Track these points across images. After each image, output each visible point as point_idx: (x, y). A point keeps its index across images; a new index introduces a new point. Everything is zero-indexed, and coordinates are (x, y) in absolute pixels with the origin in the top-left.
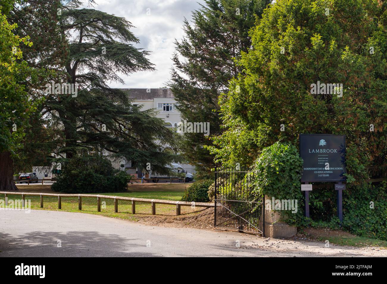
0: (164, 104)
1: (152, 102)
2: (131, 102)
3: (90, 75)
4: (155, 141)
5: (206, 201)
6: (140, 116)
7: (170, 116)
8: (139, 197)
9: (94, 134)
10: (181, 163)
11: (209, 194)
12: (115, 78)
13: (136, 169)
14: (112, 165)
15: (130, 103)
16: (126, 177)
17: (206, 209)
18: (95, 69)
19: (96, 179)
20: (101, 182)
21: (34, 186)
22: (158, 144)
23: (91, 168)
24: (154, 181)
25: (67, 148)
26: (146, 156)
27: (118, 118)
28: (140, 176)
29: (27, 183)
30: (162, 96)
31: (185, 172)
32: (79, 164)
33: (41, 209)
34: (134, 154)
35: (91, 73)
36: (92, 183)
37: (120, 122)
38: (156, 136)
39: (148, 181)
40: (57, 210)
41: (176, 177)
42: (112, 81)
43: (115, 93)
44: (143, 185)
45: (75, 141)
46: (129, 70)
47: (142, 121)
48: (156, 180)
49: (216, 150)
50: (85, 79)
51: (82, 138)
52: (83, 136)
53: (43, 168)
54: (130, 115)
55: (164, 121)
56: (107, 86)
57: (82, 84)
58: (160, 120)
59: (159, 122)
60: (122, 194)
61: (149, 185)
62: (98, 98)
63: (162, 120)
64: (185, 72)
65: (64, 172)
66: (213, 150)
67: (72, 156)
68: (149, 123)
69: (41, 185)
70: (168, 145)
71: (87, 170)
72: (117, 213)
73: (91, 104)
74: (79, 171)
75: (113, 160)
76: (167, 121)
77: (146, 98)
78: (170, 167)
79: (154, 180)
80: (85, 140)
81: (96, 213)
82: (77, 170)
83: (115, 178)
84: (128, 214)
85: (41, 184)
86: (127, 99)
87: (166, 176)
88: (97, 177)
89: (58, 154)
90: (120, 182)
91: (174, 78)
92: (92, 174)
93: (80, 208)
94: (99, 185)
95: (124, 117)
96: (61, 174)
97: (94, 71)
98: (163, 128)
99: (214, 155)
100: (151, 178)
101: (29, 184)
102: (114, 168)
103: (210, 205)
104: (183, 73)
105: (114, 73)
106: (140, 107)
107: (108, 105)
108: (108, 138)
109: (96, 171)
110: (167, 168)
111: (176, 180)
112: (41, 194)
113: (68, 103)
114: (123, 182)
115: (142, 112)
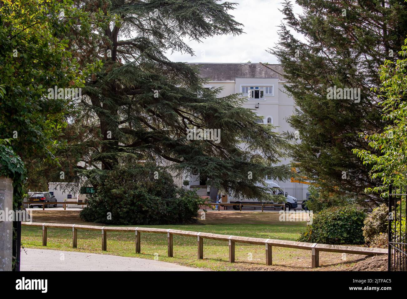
0: (252, 88)
1: (233, 84)
2: (203, 84)
3: (140, 41)
4: (239, 145)
5: (342, 242)
6: (216, 106)
7: (260, 106)
8: (220, 232)
9: (145, 133)
10: (281, 179)
11: (364, 232)
12: (179, 46)
13: (206, 188)
14: (173, 182)
15: (201, 84)
16: (196, 200)
17: (366, 257)
18: (147, 33)
19: (150, 203)
20: (158, 208)
21: (53, 212)
22: (244, 150)
23: (143, 186)
24: (235, 208)
25: (105, 154)
26: (225, 168)
27: (181, 108)
28: (214, 199)
29: (40, 207)
30: (248, 76)
31: (285, 193)
32: (123, 178)
33: (73, 249)
34: (209, 165)
35: (141, 38)
36: (144, 209)
37: (185, 115)
38: (240, 137)
39: (226, 208)
40: (99, 252)
41: (273, 202)
42: (174, 51)
43: (178, 70)
44: (219, 214)
45: (116, 143)
46: (200, 33)
47: (220, 113)
48: (238, 206)
49: (374, 157)
50: (131, 48)
51: (127, 138)
52: (127, 135)
53: (68, 184)
54: (202, 104)
55: (254, 113)
56: (165, 58)
57: (127, 55)
58: (249, 111)
59: (247, 115)
60: (191, 226)
61: (229, 214)
62: (152, 77)
63: (251, 112)
64: (302, 31)
65: (101, 191)
66: (368, 158)
67: (111, 167)
68: (231, 116)
69: (63, 211)
70: (259, 152)
71: (136, 188)
72: (202, 260)
73: (141, 86)
74: (123, 189)
75: (176, 174)
76: (259, 113)
77: (223, 78)
78: (263, 186)
79: (236, 206)
80: (131, 142)
81: (167, 259)
82: (121, 189)
83: (179, 203)
84: (222, 262)
85: (62, 209)
86: (197, 79)
87: (256, 200)
88: (151, 200)
89: (90, 163)
90: (187, 208)
91: (284, 41)
92: (144, 196)
93: (138, 251)
94: (155, 213)
95: (191, 106)
96: (96, 194)
97: (146, 36)
98: (252, 125)
99: (370, 166)
100: (231, 202)
101: (45, 209)
102: (177, 187)
103: (374, 251)
104: (300, 33)
105: (178, 38)
106: (217, 91)
107: (167, 88)
108: (168, 139)
109: (150, 191)
110: (258, 187)
111: (270, 206)
112: (73, 225)
113: (107, 83)
114: (191, 208)
115: (220, 99)
